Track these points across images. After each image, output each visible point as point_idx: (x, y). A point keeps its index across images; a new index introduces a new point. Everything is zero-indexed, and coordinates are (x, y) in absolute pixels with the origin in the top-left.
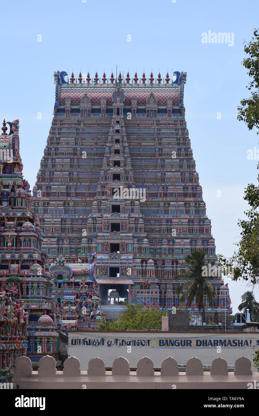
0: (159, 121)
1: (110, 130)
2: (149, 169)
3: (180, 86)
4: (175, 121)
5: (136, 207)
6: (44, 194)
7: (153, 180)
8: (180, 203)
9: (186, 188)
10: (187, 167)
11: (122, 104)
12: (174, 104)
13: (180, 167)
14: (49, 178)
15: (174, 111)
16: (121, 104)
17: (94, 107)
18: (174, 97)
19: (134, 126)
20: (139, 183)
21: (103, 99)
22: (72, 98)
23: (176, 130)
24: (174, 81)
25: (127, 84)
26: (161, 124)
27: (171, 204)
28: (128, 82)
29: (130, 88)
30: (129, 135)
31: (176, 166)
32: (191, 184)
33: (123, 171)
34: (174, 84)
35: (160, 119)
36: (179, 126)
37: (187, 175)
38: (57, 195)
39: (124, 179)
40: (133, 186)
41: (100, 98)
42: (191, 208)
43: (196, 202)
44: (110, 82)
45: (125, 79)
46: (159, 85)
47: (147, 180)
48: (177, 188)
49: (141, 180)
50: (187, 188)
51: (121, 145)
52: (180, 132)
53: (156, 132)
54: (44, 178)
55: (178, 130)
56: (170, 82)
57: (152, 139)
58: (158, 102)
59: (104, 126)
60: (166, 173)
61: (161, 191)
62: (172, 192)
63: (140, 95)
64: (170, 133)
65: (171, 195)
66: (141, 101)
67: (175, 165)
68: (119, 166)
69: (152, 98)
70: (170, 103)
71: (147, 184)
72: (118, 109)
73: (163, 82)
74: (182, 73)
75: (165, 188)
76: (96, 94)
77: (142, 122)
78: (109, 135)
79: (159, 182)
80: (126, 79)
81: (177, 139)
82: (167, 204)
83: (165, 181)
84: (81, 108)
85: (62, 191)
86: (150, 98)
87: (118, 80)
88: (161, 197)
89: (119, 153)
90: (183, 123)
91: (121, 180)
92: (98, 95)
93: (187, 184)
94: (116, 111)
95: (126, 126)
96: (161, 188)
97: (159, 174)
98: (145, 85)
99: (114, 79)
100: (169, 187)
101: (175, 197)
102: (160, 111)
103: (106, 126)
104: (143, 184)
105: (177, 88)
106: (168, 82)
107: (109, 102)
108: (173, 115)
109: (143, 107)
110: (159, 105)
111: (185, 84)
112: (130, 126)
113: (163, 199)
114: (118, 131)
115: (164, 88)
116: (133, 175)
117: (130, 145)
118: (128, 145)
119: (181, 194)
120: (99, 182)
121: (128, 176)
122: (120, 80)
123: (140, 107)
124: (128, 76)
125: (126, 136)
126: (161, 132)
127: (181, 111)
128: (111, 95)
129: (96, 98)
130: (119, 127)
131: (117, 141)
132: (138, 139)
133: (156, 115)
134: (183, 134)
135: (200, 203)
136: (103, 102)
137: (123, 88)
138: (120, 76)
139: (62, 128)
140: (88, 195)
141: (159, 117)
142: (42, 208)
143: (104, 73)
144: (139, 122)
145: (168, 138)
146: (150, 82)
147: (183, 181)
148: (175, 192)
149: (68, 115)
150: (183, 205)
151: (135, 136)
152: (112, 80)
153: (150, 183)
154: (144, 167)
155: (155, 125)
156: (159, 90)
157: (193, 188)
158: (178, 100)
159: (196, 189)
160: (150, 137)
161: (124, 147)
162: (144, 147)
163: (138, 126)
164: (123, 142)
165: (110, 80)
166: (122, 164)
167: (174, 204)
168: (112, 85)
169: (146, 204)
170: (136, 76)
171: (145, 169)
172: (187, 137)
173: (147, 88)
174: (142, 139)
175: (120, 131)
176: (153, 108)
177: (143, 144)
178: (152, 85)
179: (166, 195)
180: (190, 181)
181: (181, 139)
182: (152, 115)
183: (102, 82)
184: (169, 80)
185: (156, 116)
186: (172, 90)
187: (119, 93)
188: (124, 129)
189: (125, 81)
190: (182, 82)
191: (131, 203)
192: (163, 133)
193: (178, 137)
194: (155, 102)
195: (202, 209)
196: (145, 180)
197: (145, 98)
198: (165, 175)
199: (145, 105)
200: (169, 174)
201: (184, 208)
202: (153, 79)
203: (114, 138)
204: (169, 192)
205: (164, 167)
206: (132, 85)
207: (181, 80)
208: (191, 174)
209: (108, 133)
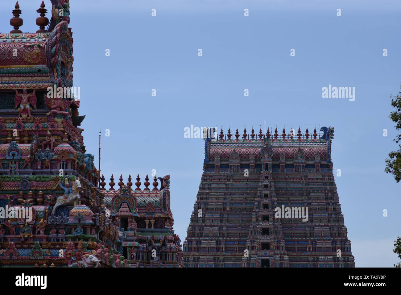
0: (307, 176)
1: (259, 185)
2: (298, 224)
3: (327, 142)
4: (323, 176)
5: (285, 261)
6: (194, 248)
7: (302, 234)
8: (328, 257)
9: (334, 242)
10: (336, 222)
11: (271, 160)
12: (321, 159)
13: (328, 222)
14: (199, 233)
15: (322, 166)
16: (269, 160)
17: (243, 163)
18: (322, 152)
19: (282, 181)
20: (288, 238)
21: (252, 154)
22: (221, 154)
23: (324, 185)
24: (321, 136)
25: (275, 140)
26: (309, 179)
27: (320, 259)
28: (276, 138)
29: (279, 144)
30: (277, 189)
31: (325, 220)
32: (340, 238)
33: (272, 226)
34: (321, 140)
35: (308, 174)
36: (327, 181)
37: (336, 229)
38: (207, 249)
39: (273, 234)
40: (282, 241)
41: (249, 154)
42: (340, 262)
43: (344, 256)
44: (258, 138)
45: (273, 135)
46: (307, 140)
47: (296, 235)
48: (326, 243)
49: (290, 234)
50: (336, 243)
51: (270, 200)
52: (328, 186)
53: (304, 186)
54: (194, 233)
55: (326, 184)
56: (318, 138)
57: (300, 194)
58: (306, 157)
59: (253, 181)
60: (315, 228)
61: (310, 245)
62: (321, 246)
63: (288, 150)
64: (318, 187)
65: (320, 249)
66: (290, 156)
67: (323, 220)
68: (268, 220)
69: (300, 153)
70: (318, 158)
71: (296, 238)
72: (267, 164)
73: (311, 138)
74: (330, 128)
75: (314, 242)
76: (245, 149)
77: (291, 177)
78: (258, 190)
79: (308, 236)
80: (275, 135)
81: (325, 194)
82: (316, 259)
83: (313, 235)
84: (230, 164)
85: (212, 246)
86: (298, 153)
87: (266, 136)
88: (310, 251)
89: (268, 208)
90: (331, 177)
91: (270, 235)
92: (247, 151)
93: (336, 238)
94: (264, 166)
95: (274, 181)
96: (310, 242)
97: (308, 229)
98: (293, 140)
99: (262, 135)
100: (318, 241)
101: (324, 251)
102: (308, 166)
103: (255, 181)
104: (292, 239)
105: (325, 144)
106: (315, 138)
107: (258, 157)
108: (321, 170)
109: (291, 162)
110: (307, 160)
111: (332, 139)
112: (278, 181)
113: (311, 253)
114: (266, 186)
115: (312, 144)
116: (282, 230)
117: (278, 200)
118: (276, 200)
119: (330, 248)
120: (248, 237)
121: (277, 231)
122: (269, 135)
123: (289, 162)
124: (276, 131)
125: (275, 191)
126: (309, 186)
127: (329, 166)
128: (259, 150)
129: (245, 154)
130: (267, 182)
131: (266, 196)
132: (287, 194)
133: (304, 170)
134: (331, 188)
135: (349, 257)
136: (252, 158)
137: (271, 144)
138: (268, 132)
139: (212, 183)
140: (237, 250)
141: (307, 172)
142: (193, 263)
143: (253, 129)
144: (288, 177)
145: (316, 192)
146: (298, 137)
147: (332, 235)
148: (324, 246)
149: (217, 170)
150: (332, 260)
151: (283, 191)
152: (260, 136)
153: (299, 238)
154: (293, 221)
155: (303, 180)
156: (307, 145)
157: (341, 243)
158: (325, 155)
159: (345, 243)
160: (297, 191)
161: (273, 202)
162: (293, 202)
163: (287, 181)
164: (271, 197)
165: (259, 135)
166: (271, 219)
167: (323, 259)
168: (260, 141)
169: (295, 258)
170: (284, 132)
171: (294, 224)
172: (335, 191)
173: (295, 144)
174: (291, 194)
175: (269, 186)
176: (301, 164)
177: (291, 199)
178: (300, 140)
179: (314, 249)
180: (338, 235)
181: (330, 194)
182: (300, 170)
183: (250, 138)
184: (317, 135)
185: (304, 172)
186: (320, 145)
187: (267, 148)
188: (273, 184)
189: (273, 137)
190: (329, 137)
191: (280, 257)
192: (311, 188)
193: (326, 191)
194: (302, 157)
195: (350, 263)
196: (294, 235)
197: (293, 154)
198: (313, 229)
199: (293, 161)
200: (318, 229)
201: (333, 262)
202: (301, 135)
203: (263, 193)
204: (318, 246)
205: (313, 222)
206: (280, 140)
207: (328, 135)
208: (340, 228)
209: (256, 188)
